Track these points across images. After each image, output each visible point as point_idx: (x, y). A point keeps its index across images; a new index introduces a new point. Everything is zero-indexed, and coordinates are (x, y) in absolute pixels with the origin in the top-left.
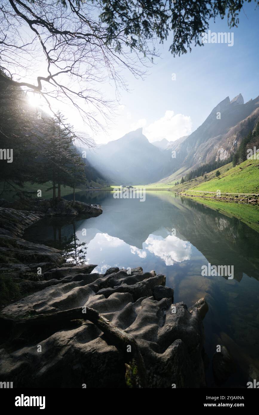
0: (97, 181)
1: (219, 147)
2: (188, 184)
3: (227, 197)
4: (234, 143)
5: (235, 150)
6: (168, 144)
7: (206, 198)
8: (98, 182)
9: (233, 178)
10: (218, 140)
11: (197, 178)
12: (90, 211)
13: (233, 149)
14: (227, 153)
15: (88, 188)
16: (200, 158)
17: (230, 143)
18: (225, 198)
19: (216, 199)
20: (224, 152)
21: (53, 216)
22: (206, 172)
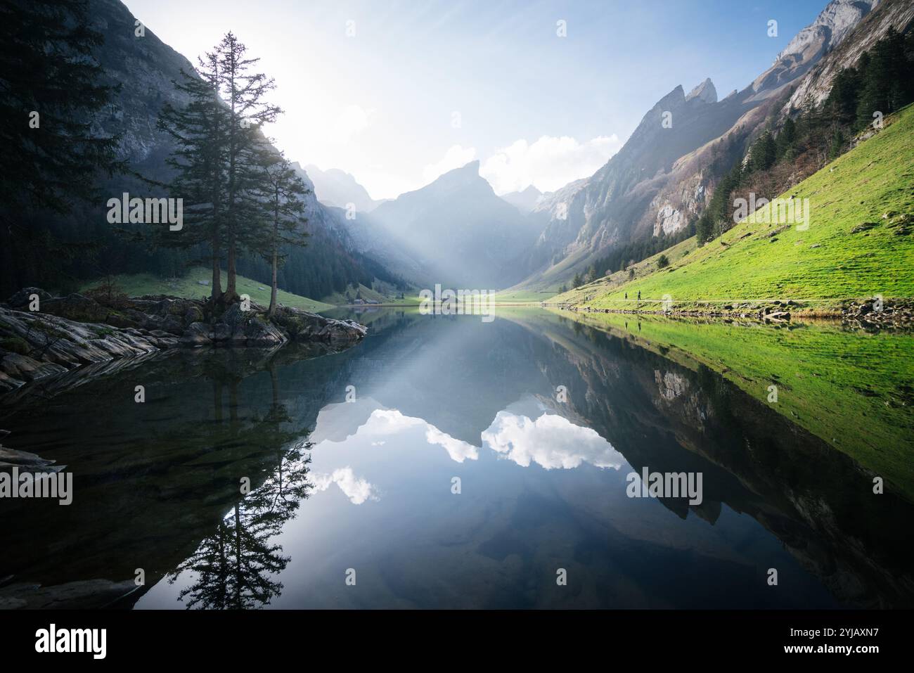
0: (373, 285)
1: (662, 204)
2: (589, 289)
3: (700, 310)
4: (696, 194)
5: (699, 209)
6: (541, 199)
7: (644, 315)
8: (376, 289)
9: (707, 266)
10: (657, 186)
11: (611, 276)
12: (323, 332)
13: (695, 206)
14: (682, 217)
15: (352, 301)
16: (616, 230)
17: (686, 192)
18: (697, 311)
19: (672, 316)
20: (673, 214)
21: (205, 344)
22: (632, 261)
